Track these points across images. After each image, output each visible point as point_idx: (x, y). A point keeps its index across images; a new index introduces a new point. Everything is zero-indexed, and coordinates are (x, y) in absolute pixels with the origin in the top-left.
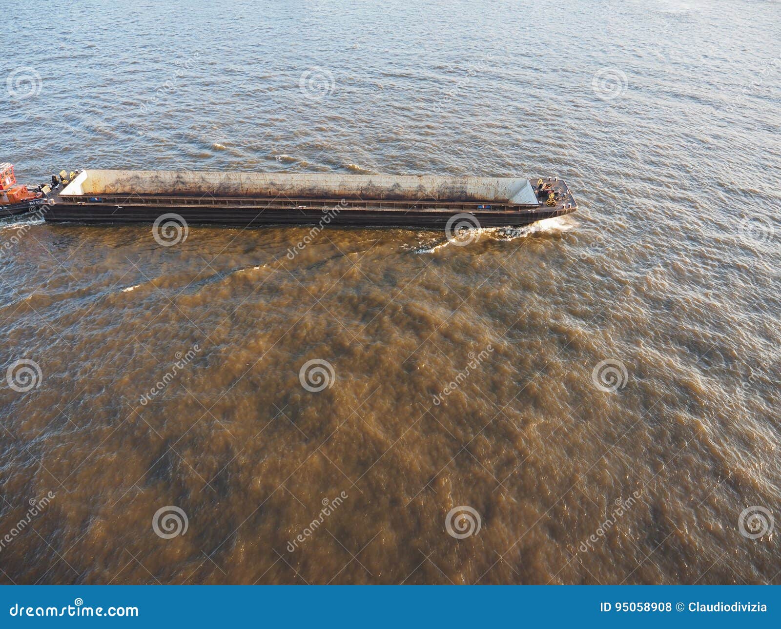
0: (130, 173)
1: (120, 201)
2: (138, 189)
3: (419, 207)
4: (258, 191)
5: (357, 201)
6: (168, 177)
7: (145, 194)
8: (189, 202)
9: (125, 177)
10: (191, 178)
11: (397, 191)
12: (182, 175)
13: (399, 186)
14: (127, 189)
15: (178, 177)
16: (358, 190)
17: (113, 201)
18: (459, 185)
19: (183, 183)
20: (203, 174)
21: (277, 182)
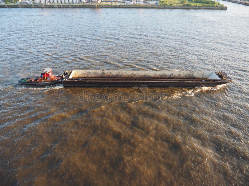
0: (88, 71)
1: (88, 80)
2: (90, 76)
3: (184, 81)
4: (128, 76)
5: (164, 79)
6: (99, 72)
7: (91, 78)
8: (110, 80)
9: (86, 72)
10: (107, 72)
11: (172, 76)
12: (104, 71)
13: (173, 74)
14: (86, 76)
15: (103, 72)
16: (159, 75)
17: (86, 80)
18: (191, 74)
19: (104, 74)
20: (111, 71)
21: (134, 73)
